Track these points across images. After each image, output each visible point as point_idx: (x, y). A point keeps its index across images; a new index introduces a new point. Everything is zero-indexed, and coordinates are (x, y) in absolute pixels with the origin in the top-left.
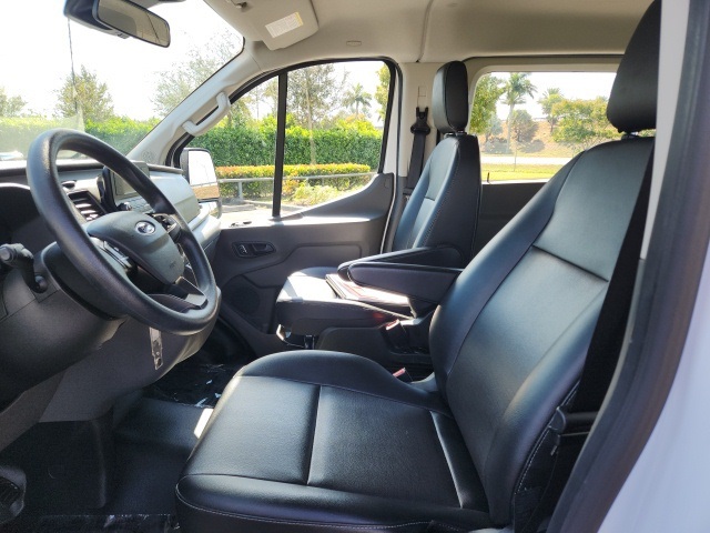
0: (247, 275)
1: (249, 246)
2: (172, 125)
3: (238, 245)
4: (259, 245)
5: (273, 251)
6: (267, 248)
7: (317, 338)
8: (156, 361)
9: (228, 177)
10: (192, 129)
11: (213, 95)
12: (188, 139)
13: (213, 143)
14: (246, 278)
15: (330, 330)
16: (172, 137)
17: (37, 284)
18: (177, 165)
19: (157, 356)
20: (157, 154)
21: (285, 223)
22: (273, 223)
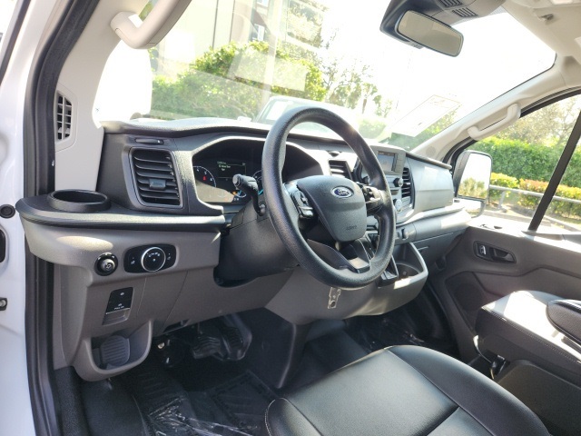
0: (478, 275)
1: (490, 250)
2: (459, 128)
3: (480, 245)
4: (500, 252)
5: (513, 262)
6: (508, 257)
7: (508, 363)
8: (330, 302)
9: (534, 190)
10: (474, 133)
11: (505, 105)
12: (471, 142)
13: (534, 159)
14: (475, 276)
15: (526, 363)
16: (456, 139)
17: (260, 209)
18: (453, 164)
19: (332, 299)
20: (438, 150)
21: (537, 239)
22: (524, 236)
